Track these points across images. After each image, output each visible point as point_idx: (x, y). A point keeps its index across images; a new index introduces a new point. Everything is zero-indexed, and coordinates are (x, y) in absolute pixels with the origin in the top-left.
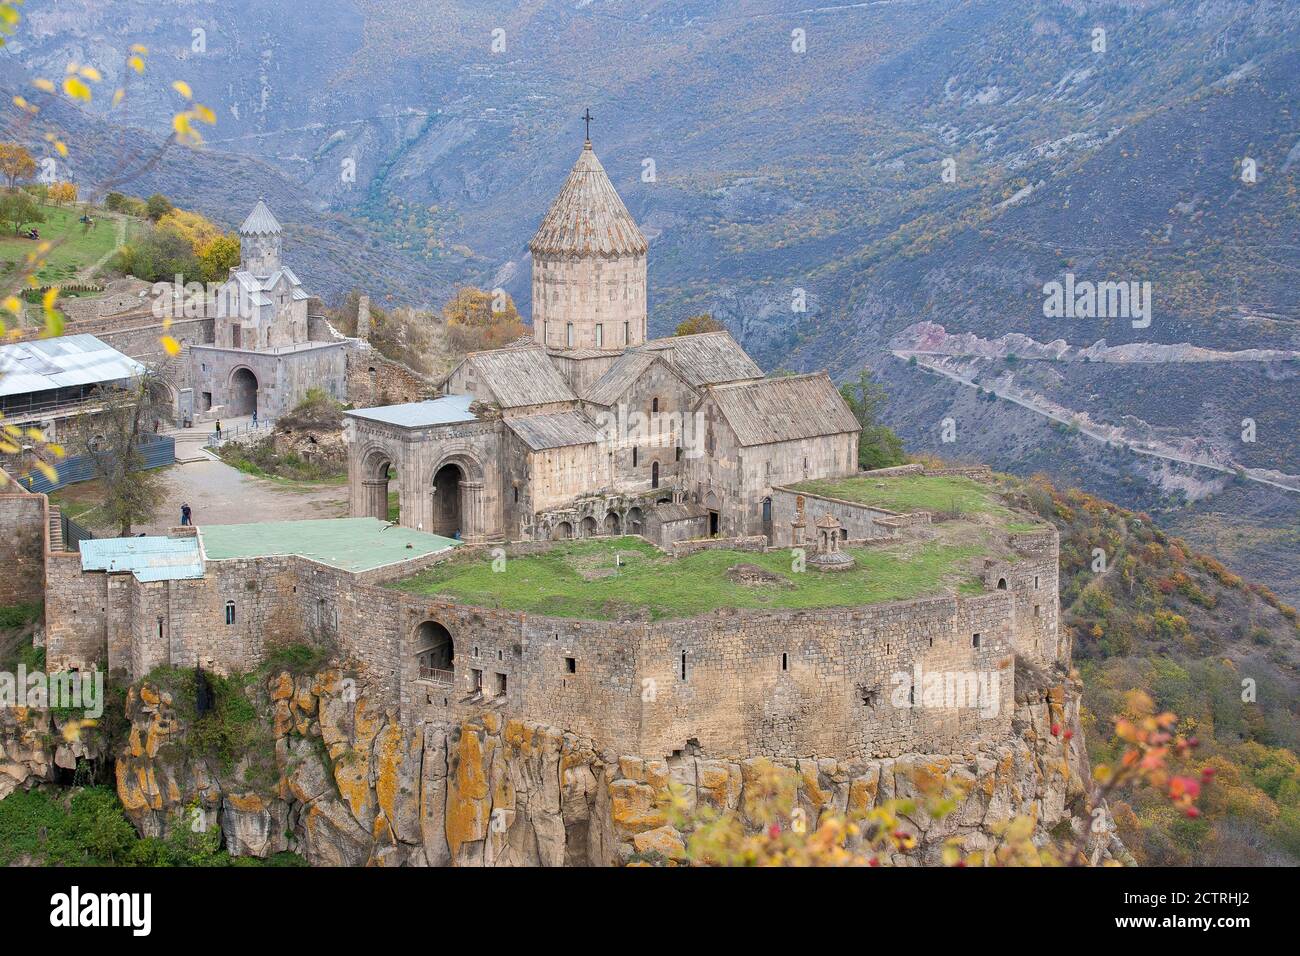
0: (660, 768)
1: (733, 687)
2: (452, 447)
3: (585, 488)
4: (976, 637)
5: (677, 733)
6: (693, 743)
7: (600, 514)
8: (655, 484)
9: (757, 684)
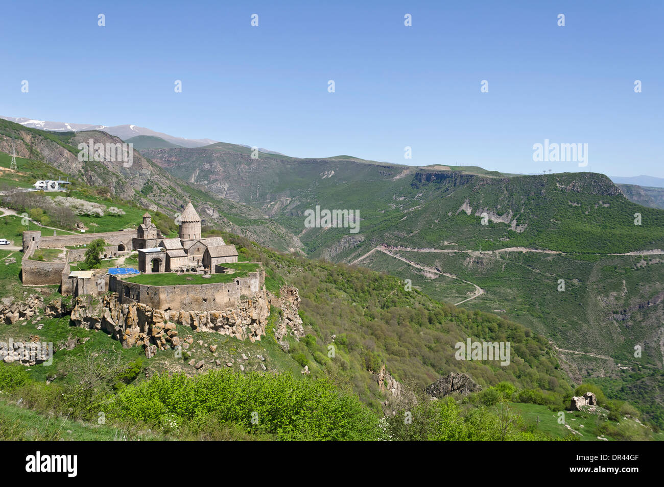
0: (163, 312)
1: (178, 298)
2: (155, 256)
3: (182, 264)
4: (229, 291)
5: (166, 306)
6: (169, 308)
7: (185, 269)
8: (198, 264)
9: (183, 297)
